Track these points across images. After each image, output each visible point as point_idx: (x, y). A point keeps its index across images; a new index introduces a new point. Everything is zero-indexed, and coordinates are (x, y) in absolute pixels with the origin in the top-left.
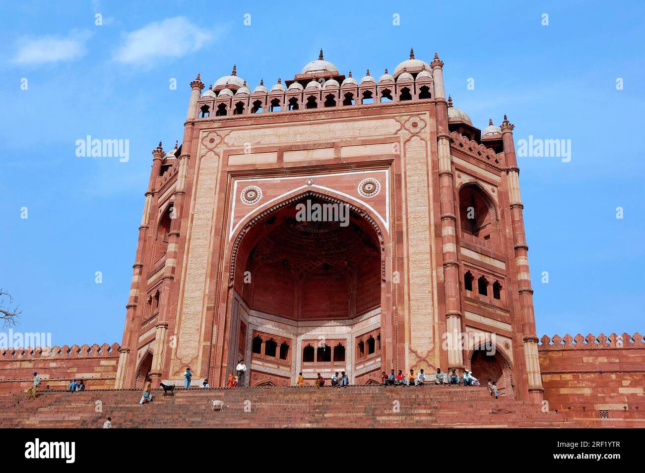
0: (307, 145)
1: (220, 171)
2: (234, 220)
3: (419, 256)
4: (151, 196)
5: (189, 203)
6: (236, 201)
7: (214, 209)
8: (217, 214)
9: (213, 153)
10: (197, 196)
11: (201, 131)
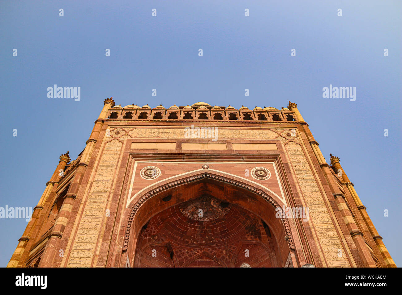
0: (202, 140)
1: (123, 151)
2: (132, 190)
3: (323, 226)
4: (51, 185)
5: (89, 173)
6: (135, 177)
7: (113, 179)
8: (117, 183)
9: (117, 141)
10: (98, 169)
11: (109, 127)
